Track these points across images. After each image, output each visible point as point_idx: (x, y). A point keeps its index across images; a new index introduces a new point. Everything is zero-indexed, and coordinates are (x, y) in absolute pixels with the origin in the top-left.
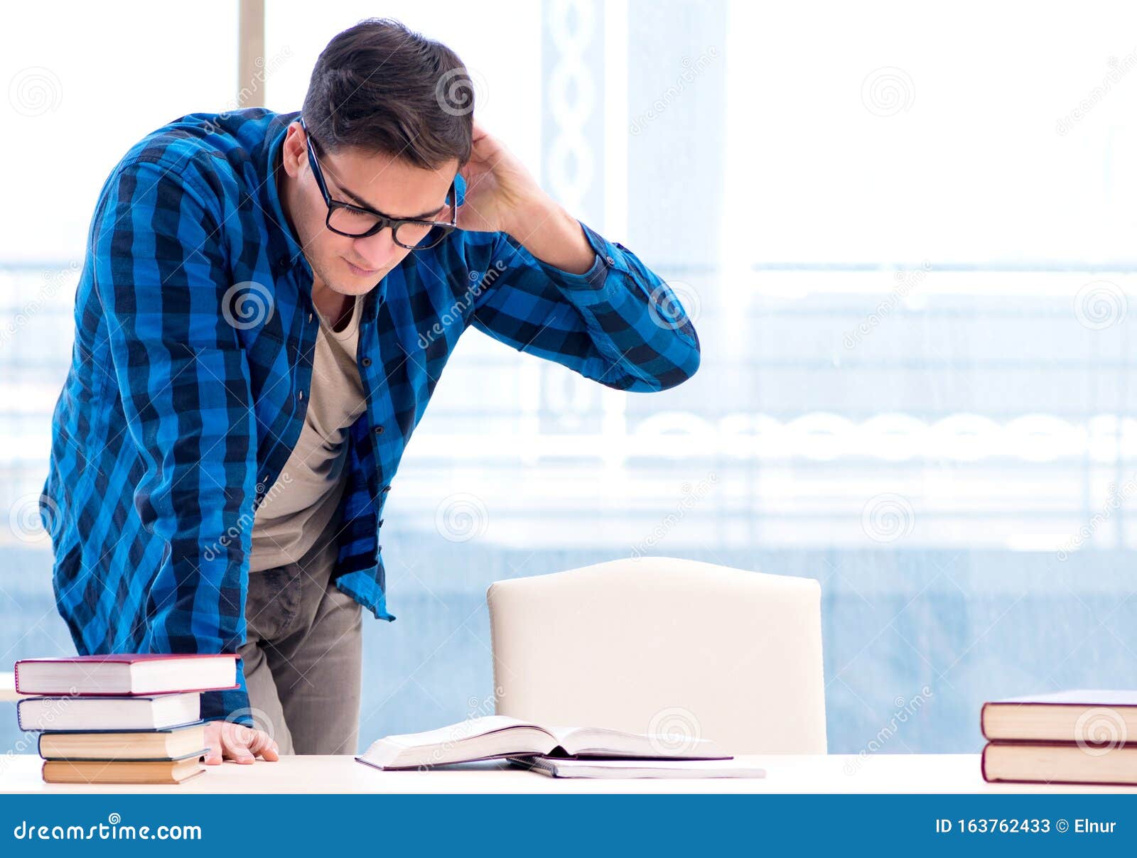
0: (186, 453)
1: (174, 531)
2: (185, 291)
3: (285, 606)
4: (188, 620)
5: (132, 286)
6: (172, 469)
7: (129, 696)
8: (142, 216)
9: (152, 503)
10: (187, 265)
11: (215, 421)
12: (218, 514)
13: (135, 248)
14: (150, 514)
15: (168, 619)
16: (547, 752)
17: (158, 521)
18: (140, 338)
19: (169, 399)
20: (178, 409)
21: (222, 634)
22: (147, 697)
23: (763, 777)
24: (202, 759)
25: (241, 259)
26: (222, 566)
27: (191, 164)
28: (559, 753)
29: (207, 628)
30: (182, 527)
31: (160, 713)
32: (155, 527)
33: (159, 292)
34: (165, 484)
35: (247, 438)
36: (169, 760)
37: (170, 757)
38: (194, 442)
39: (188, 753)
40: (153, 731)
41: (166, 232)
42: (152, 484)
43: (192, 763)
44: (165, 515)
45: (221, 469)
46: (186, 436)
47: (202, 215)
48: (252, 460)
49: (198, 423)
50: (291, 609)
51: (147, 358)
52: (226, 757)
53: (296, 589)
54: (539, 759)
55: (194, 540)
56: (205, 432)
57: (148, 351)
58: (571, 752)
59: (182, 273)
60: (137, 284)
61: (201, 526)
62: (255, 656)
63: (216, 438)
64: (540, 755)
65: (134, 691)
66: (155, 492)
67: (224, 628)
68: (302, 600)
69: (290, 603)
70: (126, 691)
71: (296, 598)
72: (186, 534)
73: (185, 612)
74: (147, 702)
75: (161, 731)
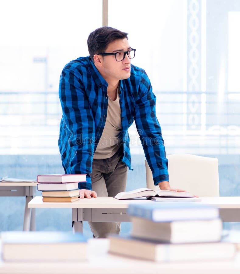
0: (79, 132)
1: (77, 148)
2: (76, 96)
3: (108, 167)
4: (79, 168)
5: (65, 96)
6: (76, 135)
7: (62, 183)
8: (67, 80)
9: (73, 143)
10: (76, 90)
11: (85, 124)
12: (87, 145)
13: (66, 87)
14: (72, 145)
15: (75, 167)
16: (155, 196)
17: (74, 146)
18: (68, 106)
19: (75, 120)
20: (77, 122)
21: (87, 171)
22: (65, 183)
23: (201, 201)
24: (79, 197)
25: (87, 89)
26: (87, 156)
27: (76, 69)
28: (157, 196)
29: (84, 169)
30: (79, 147)
31: (68, 187)
32: (73, 148)
33: (71, 97)
34: (75, 138)
35: (93, 128)
36: (70, 197)
37: (70, 196)
38: (81, 129)
39: (75, 196)
40: (67, 191)
41: (72, 84)
42: (72, 138)
43: (76, 198)
44: (75, 145)
45: (87, 135)
46: (79, 128)
47: (78, 80)
48: (94, 133)
49: (82, 125)
50: (109, 168)
51: (69, 111)
52: (85, 197)
53: (110, 163)
54: (153, 197)
55: (81, 151)
56: (83, 127)
57: (69, 110)
58: (160, 196)
59: (76, 92)
60: (66, 95)
61: (83, 148)
62: (100, 176)
63: (86, 128)
64: (153, 196)
65: (63, 182)
66: (73, 140)
67: (87, 169)
68: (111, 166)
69: (108, 166)
70: (61, 182)
71: (110, 165)
72: (80, 149)
73: (79, 165)
74: (65, 185)
75: (68, 191)
